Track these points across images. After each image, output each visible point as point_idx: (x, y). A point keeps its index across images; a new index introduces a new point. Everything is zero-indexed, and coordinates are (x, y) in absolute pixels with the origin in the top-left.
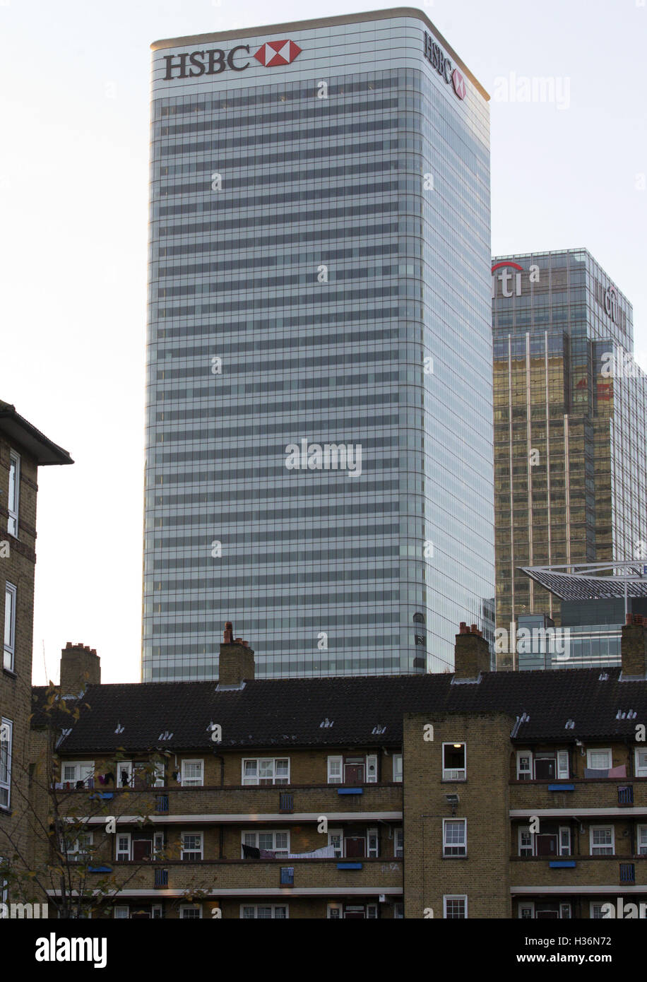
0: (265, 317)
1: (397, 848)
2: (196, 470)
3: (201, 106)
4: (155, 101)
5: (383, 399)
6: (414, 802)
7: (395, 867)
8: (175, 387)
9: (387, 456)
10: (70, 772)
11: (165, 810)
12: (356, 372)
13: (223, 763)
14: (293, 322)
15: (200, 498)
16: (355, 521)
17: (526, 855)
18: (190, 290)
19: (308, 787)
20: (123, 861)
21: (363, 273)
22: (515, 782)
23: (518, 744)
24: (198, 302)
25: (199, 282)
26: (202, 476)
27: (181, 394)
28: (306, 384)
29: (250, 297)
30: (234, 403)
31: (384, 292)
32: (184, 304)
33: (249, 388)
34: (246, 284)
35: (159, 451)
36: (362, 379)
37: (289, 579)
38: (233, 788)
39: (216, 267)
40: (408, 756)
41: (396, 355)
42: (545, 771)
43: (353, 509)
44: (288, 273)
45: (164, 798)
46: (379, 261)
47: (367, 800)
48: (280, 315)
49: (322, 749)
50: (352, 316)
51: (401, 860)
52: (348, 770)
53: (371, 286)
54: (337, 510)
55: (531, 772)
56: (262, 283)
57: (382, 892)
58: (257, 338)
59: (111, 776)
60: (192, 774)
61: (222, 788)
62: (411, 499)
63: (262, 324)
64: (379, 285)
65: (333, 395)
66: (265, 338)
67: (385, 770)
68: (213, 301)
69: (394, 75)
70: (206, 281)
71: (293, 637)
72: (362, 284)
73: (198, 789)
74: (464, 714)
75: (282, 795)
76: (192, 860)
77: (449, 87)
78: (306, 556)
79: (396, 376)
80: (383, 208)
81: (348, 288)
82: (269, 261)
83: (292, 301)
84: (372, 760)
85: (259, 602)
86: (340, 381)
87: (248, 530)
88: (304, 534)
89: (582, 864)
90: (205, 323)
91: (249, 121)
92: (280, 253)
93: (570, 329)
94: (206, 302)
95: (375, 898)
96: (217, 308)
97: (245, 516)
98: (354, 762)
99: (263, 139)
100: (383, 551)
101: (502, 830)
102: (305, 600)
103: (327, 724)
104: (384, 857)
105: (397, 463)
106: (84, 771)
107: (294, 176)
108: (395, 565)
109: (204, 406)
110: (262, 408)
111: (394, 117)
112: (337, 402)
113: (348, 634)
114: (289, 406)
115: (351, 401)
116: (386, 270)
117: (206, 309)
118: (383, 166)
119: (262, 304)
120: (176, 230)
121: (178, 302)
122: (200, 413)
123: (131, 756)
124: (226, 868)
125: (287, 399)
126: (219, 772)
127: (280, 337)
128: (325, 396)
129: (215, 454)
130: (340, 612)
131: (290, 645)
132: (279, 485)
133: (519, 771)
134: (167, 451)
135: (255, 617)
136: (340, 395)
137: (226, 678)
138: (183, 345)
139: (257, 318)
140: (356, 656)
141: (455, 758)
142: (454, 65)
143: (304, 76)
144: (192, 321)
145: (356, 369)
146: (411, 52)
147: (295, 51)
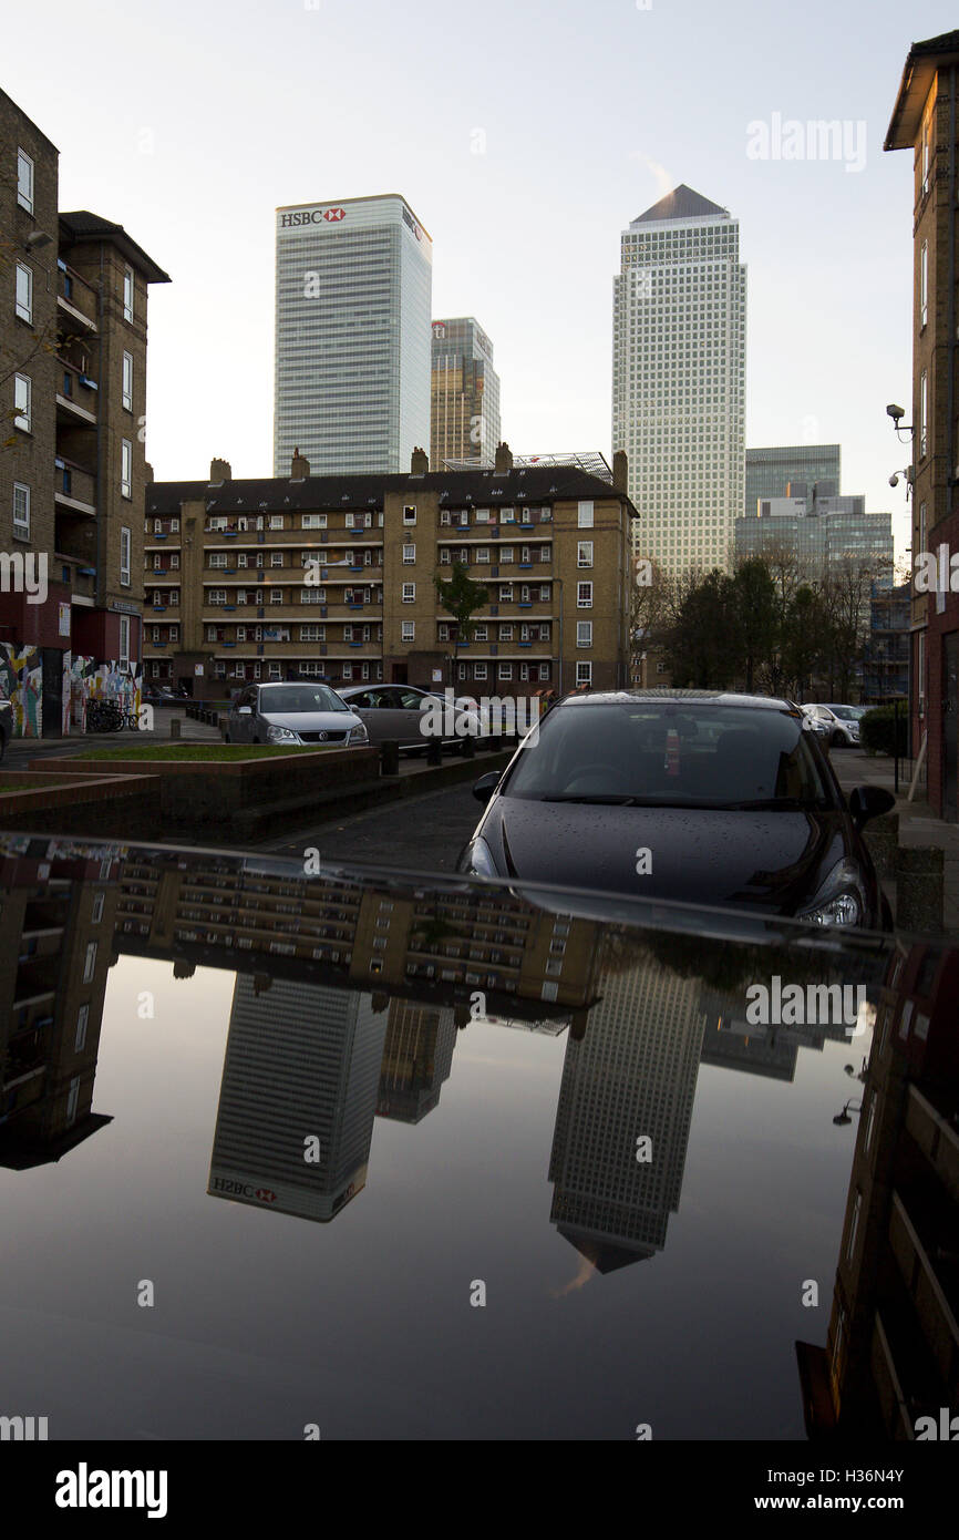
1: (380, 560)
3: (299, 240)
4: (278, 237)
5: (382, 382)
6: (390, 536)
7: (379, 569)
8: (287, 375)
9: (383, 409)
10: (215, 523)
11: (263, 542)
12: (370, 370)
13: (293, 517)
14: (341, 345)
15: (299, 427)
17: (445, 563)
18: (294, 329)
19: (335, 530)
20: (242, 568)
21: (373, 322)
22: (439, 526)
23: (443, 507)
24: (298, 336)
26: (300, 417)
27: (291, 379)
28: (347, 375)
30: (314, 384)
31: (383, 332)
32: (291, 336)
33: (321, 376)
36: (373, 373)
38: (297, 530)
39: (307, 318)
40: (386, 512)
41: (388, 362)
42: (455, 521)
45: (263, 535)
46: (381, 317)
47: (365, 536)
49: (342, 510)
50: (368, 343)
51: (382, 566)
52: (356, 521)
53: (377, 328)
55: (448, 521)
57: (372, 582)
58: (325, 353)
59: (236, 525)
60: (277, 523)
61: (292, 530)
63: (327, 346)
64: (381, 328)
67: (375, 521)
68: (305, 335)
69: (389, 227)
70: (302, 325)
72: (373, 328)
73: (281, 531)
74: (416, 491)
75: (323, 535)
76: (277, 567)
77: (414, 234)
78: (346, 454)
79: (388, 371)
80: (383, 291)
81: (367, 329)
82: (331, 316)
83: (340, 335)
84: (368, 516)
86: (363, 373)
88: (346, 444)
89: (473, 567)
90: (301, 345)
91: (321, 248)
93: (466, 354)
94: (301, 335)
95: (368, 585)
96: (307, 338)
98: (359, 517)
99: (328, 257)
101: (433, 550)
103: (346, 498)
104: (374, 564)
105: (388, 412)
106: (223, 523)
108: (386, 458)
109: (300, 384)
110: (326, 386)
111: (389, 247)
112: (361, 383)
114: (339, 385)
115: (368, 383)
116: (384, 322)
117: (301, 338)
118: (383, 271)
119: (327, 336)
120: (287, 301)
121: (289, 335)
122: (299, 388)
123: (246, 515)
124: (294, 571)
125: (338, 381)
126: (290, 522)
133: (442, 521)
137: (294, 475)
139: (324, 343)
141: (410, 514)
142: (416, 223)
143: (347, 227)
144: (294, 344)
145: (369, 368)
146: (397, 216)
147: (343, 214)
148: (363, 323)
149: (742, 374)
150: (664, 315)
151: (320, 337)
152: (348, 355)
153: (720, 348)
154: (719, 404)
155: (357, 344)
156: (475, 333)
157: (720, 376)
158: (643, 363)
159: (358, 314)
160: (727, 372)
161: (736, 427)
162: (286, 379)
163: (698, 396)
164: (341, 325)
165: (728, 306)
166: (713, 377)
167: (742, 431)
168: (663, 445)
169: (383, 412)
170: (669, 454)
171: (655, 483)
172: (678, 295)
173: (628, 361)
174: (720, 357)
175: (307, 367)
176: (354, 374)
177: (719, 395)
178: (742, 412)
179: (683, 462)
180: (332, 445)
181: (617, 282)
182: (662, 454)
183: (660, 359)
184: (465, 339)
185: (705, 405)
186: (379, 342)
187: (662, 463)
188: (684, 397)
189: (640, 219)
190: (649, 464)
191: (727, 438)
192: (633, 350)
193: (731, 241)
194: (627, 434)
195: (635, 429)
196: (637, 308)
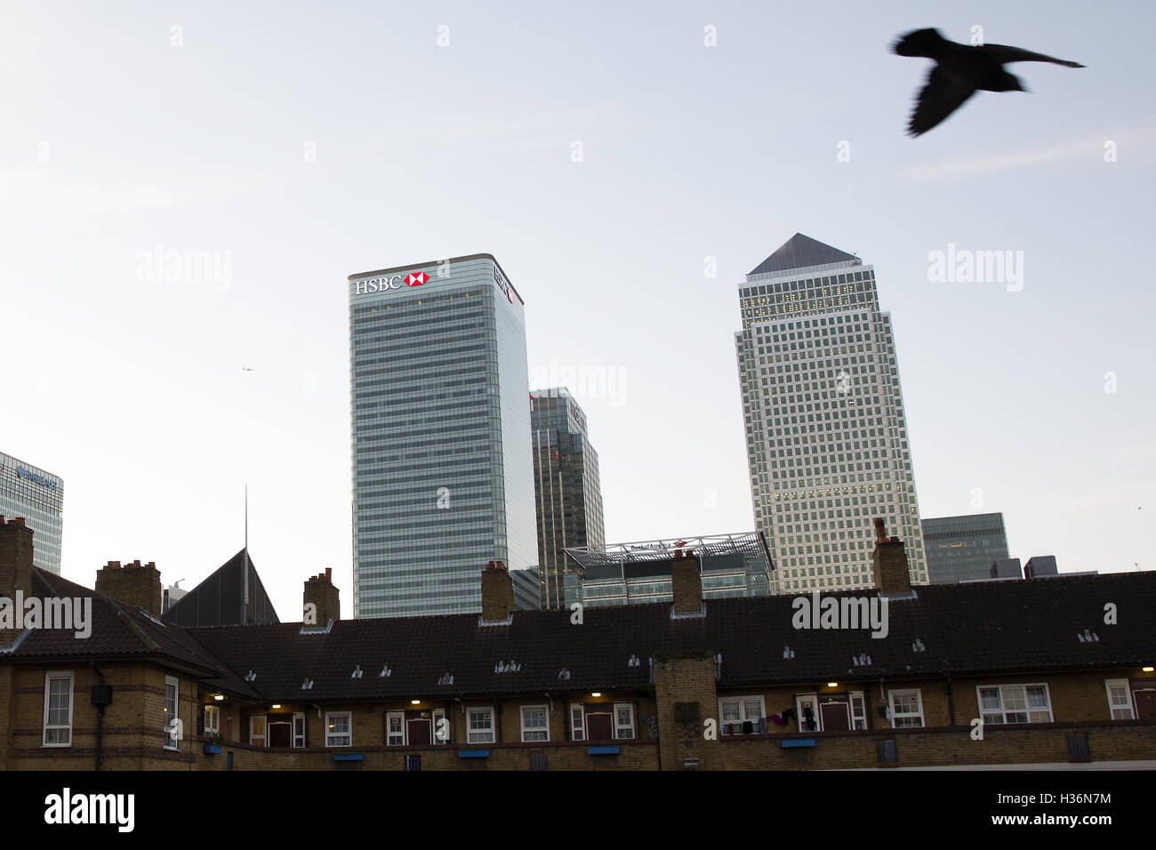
0: (415, 418)
2: (380, 501)
3: (376, 308)
5: (481, 460)
8: (368, 457)
9: (485, 491)
12: (466, 446)
14: (431, 420)
15: (383, 516)
16: (468, 526)
21: (467, 393)
24: (379, 411)
25: (378, 400)
26: (384, 505)
27: (371, 461)
28: (439, 453)
29: (407, 408)
30: (400, 465)
31: (479, 403)
32: (371, 412)
33: (408, 457)
34: (404, 401)
35: (360, 492)
36: (469, 450)
37: (434, 559)
39: (388, 392)
41: (487, 436)
43: (467, 520)
44: (427, 394)
46: (476, 387)
48: (423, 417)
50: (462, 416)
53: (472, 400)
54: (458, 521)
56: (413, 400)
58: (411, 430)
60: (904, 707)
62: (499, 514)
63: (413, 422)
64: (476, 399)
65: (454, 459)
66: (415, 429)
68: (387, 411)
69: (479, 289)
70: (382, 400)
71: (437, 590)
72: (467, 399)
77: (506, 296)
78: (442, 546)
79: (487, 448)
80: (477, 358)
81: (460, 401)
83: (429, 409)
85: (417, 572)
86: (457, 451)
87: (410, 533)
88: (441, 534)
90: (383, 422)
91: (402, 315)
92: (422, 384)
93: (560, 428)
94: (383, 411)
96: (389, 414)
97: (408, 526)
99: (411, 324)
100: (485, 542)
102: (443, 570)
105: (490, 494)
107: (428, 343)
108: (492, 550)
109: (384, 467)
110: (415, 467)
111: (481, 310)
112: (456, 463)
113: (467, 588)
114: (431, 465)
115: (464, 462)
116: (480, 391)
117: (383, 415)
118: (476, 336)
119: (413, 411)
121: (367, 412)
122: (381, 471)
123: (812, 687)
125: (429, 462)
126: (944, 706)
127: (424, 428)
128: (449, 460)
129: (391, 493)
130: (462, 576)
131: (435, 595)
132: (426, 508)
134: (364, 491)
135: (416, 580)
136: (458, 458)
138: (371, 435)
139: (411, 419)
140: (472, 600)
142: (508, 285)
143: (431, 291)
144: (375, 422)
145: (466, 445)
146: (488, 277)
147: (426, 278)
148: (455, 395)
149: (903, 434)
150: (801, 372)
151: (404, 412)
152: (438, 431)
154: (882, 469)
155: (449, 418)
156: (568, 404)
157: (877, 438)
158: (782, 426)
159: (449, 384)
160: (886, 432)
161: (905, 496)
162: (366, 461)
163: (854, 462)
164: (430, 398)
165: (876, 359)
166: (869, 438)
167: (913, 500)
168: (819, 521)
169: (485, 495)
170: (829, 531)
171: (815, 566)
172: (814, 349)
173: (765, 425)
175: (391, 447)
176: (448, 452)
177: (880, 459)
178: (910, 478)
179: (847, 540)
180: (425, 536)
181: (739, 339)
182: (820, 532)
183: (803, 421)
184: (558, 412)
185: (865, 472)
186: (475, 415)
187: (821, 543)
188: (837, 463)
189: (760, 270)
190: (805, 544)
191: (897, 510)
192: (768, 412)
193: (868, 288)
194: (774, 510)
195: (783, 503)
196: (767, 366)
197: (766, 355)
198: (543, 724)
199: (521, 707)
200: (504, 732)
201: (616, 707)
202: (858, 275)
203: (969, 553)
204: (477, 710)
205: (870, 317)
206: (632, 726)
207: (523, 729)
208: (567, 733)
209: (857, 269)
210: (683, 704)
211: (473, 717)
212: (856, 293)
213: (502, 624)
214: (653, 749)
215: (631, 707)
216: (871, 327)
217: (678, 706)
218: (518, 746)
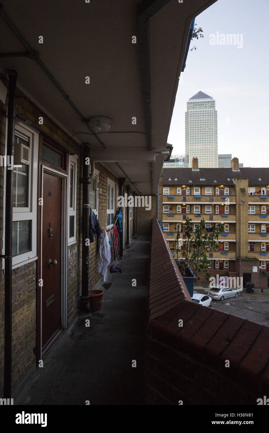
149: (217, 137)
150: (198, 122)
153: (212, 130)
157: (212, 137)
158: (193, 133)
160: (214, 136)
163: (207, 142)
165: (213, 120)
167: (217, 150)
170: (200, 156)
172: (201, 117)
174: (212, 132)
177: (212, 141)
178: (217, 145)
179: (203, 158)
181: (186, 113)
183: (197, 132)
185: (208, 144)
188: (203, 142)
189: (191, 98)
191: (214, 152)
192: (190, 130)
193: (214, 104)
194: (189, 150)
195: (191, 149)
196: (191, 120)
197: (191, 117)
198: (210, 191)
199: (206, 188)
200: (202, 193)
201: (225, 189)
202: (212, 101)
203: (224, 162)
204: (196, 188)
205: (213, 111)
206: (228, 192)
207: (206, 192)
208: (215, 193)
209: (212, 100)
210: (242, 188)
211: (195, 189)
212: (211, 105)
213: (196, 170)
214: (235, 197)
215: (228, 189)
216: (213, 113)
217: (241, 189)
218: (205, 196)
